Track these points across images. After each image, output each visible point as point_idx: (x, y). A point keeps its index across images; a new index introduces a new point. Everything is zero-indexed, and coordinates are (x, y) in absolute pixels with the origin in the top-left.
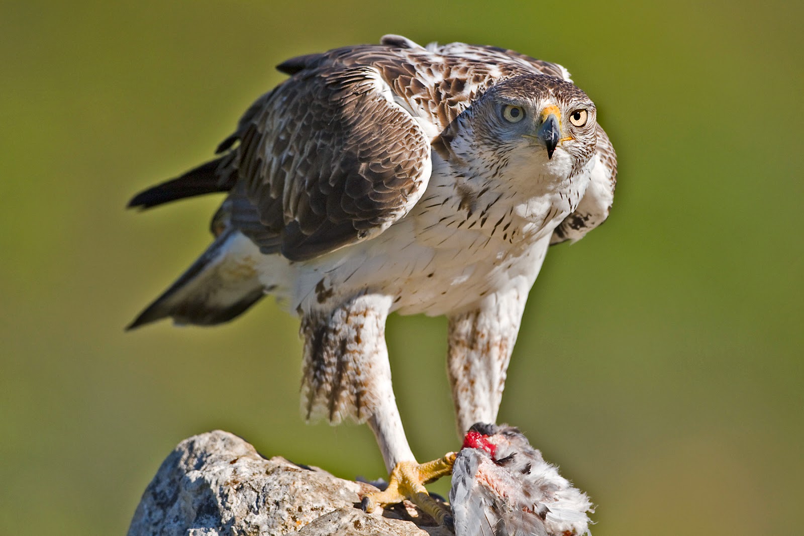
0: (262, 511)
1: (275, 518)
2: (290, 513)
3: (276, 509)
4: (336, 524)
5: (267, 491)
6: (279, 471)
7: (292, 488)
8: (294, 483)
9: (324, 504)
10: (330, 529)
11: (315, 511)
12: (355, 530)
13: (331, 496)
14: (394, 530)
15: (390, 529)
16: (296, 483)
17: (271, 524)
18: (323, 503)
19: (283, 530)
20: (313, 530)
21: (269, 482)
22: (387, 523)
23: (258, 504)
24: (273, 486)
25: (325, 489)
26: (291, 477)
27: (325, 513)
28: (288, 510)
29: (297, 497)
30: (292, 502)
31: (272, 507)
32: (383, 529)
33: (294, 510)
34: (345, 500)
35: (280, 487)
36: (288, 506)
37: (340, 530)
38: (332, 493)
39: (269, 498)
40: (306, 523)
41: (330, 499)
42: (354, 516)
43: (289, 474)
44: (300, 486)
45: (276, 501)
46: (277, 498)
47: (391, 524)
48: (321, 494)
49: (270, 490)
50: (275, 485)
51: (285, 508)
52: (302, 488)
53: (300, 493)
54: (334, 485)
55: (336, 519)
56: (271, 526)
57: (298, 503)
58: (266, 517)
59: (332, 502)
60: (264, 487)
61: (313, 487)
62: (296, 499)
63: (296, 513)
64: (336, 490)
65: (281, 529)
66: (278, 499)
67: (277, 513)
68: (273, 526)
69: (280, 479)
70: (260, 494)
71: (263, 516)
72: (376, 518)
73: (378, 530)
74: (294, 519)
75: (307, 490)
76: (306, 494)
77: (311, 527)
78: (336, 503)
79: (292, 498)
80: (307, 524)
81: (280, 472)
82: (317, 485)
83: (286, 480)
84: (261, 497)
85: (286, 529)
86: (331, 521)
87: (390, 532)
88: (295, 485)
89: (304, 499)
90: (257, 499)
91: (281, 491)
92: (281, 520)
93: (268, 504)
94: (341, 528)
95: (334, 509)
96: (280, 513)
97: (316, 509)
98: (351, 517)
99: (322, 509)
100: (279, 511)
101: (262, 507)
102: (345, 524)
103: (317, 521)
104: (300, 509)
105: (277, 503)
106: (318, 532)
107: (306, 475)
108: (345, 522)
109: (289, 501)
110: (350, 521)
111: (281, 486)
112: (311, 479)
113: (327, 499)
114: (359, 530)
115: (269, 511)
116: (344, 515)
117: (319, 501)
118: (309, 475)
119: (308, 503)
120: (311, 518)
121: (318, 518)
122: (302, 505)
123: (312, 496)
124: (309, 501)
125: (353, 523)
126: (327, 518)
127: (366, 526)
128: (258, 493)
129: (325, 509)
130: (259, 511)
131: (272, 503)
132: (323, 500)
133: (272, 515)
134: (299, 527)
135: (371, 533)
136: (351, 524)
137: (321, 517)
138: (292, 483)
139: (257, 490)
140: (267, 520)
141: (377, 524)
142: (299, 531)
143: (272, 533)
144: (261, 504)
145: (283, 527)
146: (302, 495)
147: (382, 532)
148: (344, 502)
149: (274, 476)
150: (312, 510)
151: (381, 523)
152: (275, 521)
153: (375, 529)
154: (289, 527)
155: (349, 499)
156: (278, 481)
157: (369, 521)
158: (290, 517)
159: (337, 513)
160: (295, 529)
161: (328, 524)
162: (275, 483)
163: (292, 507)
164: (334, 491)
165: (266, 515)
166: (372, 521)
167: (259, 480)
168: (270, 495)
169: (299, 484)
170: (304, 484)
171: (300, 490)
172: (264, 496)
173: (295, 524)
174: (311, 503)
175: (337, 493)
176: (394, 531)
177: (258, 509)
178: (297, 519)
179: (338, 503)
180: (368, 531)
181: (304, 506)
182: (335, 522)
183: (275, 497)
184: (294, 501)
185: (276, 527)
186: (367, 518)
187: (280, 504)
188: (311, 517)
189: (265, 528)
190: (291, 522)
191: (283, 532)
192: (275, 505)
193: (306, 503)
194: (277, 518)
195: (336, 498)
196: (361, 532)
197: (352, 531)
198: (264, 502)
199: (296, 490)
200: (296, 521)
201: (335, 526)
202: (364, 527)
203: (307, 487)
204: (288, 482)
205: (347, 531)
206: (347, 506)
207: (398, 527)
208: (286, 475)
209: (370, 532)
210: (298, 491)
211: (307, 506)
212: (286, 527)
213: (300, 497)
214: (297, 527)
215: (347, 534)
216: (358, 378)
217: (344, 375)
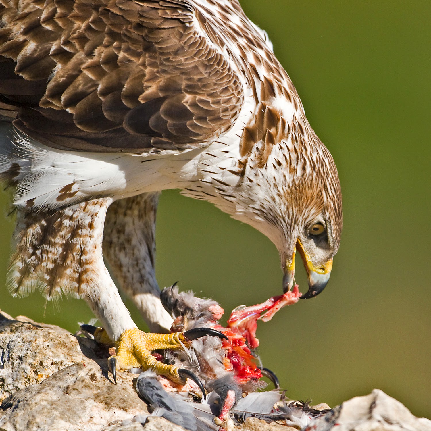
0: (7, 366)
1: (18, 372)
2: (32, 367)
3: (19, 364)
4: (74, 377)
5: (12, 347)
6: (22, 329)
7: (34, 344)
8: (36, 340)
9: (63, 359)
10: (69, 381)
11: (55, 366)
12: (91, 382)
13: (70, 351)
14: (127, 382)
15: (123, 382)
16: (38, 340)
17: (15, 377)
18: (62, 358)
19: (26, 382)
20: (53, 382)
21: (13, 339)
22: (120, 376)
23: (4, 359)
24: (17, 342)
25: (64, 345)
26: (33, 334)
27: (64, 367)
28: (30, 364)
29: (39, 353)
30: (34, 357)
31: (16, 362)
33: (36, 364)
35: (23, 344)
36: (30, 361)
37: (77, 383)
38: (71, 349)
39: (13, 354)
40: (46, 376)
41: (68, 354)
42: (90, 370)
43: (31, 332)
44: (41, 343)
45: (19, 356)
46: (21, 354)
47: (124, 377)
48: (60, 350)
49: (15, 346)
50: (19, 342)
51: (28, 363)
52: (43, 344)
53: (41, 349)
54: (72, 341)
55: (74, 372)
56: (15, 379)
57: (39, 358)
58: (10, 370)
59: (70, 357)
60: (9, 344)
61: (53, 344)
62: (38, 355)
63: (38, 367)
64: (74, 346)
65: (24, 382)
66: (22, 354)
67: (20, 367)
68: (16, 379)
69: (23, 336)
70: (5, 350)
71: (8, 369)
74: (36, 372)
75: (48, 346)
76: (47, 350)
77: (51, 380)
78: (73, 358)
79: (34, 354)
80: (48, 377)
81: (23, 330)
82: (57, 342)
83: (28, 337)
84: (6, 353)
85: (29, 382)
86: (70, 374)
87: (123, 384)
88: (37, 342)
89: (45, 355)
90: (3, 355)
91: (24, 348)
92: (24, 374)
93: (13, 359)
94: (79, 380)
95: (72, 364)
96: (23, 367)
97: (56, 363)
98: (88, 371)
99: (62, 363)
100: (22, 365)
101: (7, 362)
102: (82, 377)
103: (56, 375)
104: (41, 364)
105: (20, 358)
106: (58, 384)
107: (47, 333)
108: (83, 375)
109: (31, 356)
110: (87, 374)
111: (24, 342)
112: (51, 336)
113: (66, 355)
114: (95, 382)
115: (13, 366)
116: (81, 369)
117: (58, 356)
118: (49, 333)
119: (48, 358)
120: (51, 372)
121: (58, 372)
122: (44, 360)
123: (53, 352)
124: (50, 356)
125: (90, 376)
126: (66, 372)
127: (102, 379)
128: (4, 349)
129: (64, 363)
130: (4, 365)
131: (16, 358)
132: (62, 356)
133: (16, 369)
134: (41, 380)
135: (106, 385)
136: (87, 378)
137: (60, 371)
138: (34, 340)
139: (2, 347)
140: (12, 374)
142: (41, 383)
143: (16, 385)
144: (6, 359)
145: (26, 380)
146: (43, 351)
149: (18, 334)
150: (52, 364)
152: (19, 374)
154: (31, 380)
156: (21, 338)
157: (104, 374)
158: (32, 371)
159: (74, 367)
160: (37, 382)
161: (67, 377)
162: (19, 340)
163: (34, 362)
164: (72, 347)
165: (11, 369)
167: (4, 338)
168: (14, 351)
169: (40, 341)
170: (45, 341)
171: (42, 346)
172: (9, 352)
173: (37, 377)
174: (52, 358)
175: (74, 349)
176: (126, 383)
177: (4, 363)
178: (39, 373)
179: (76, 358)
180: (103, 383)
181: (45, 361)
182: (73, 375)
183: (19, 352)
184: (36, 356)
185: (20, 380)
187: (24, 359)
188: (52, 371)
189: (9, 380)
190: (33, 375)
191: (26, 384)
192: (18, 360)
193: (47, 358)
194: (20, 372)
195: (74, 353)
196: (97, 384)
197: (89, 383)
198: (9, 357)
199: (38, 347)
200: (38, 374)
201: (73, 379)
202: (99, 379)
203: (47, 343)
204: (30, 340)
205: (84, 383)
206: (84, 360)
208: (29, 333)
210: (39, 348)
211: (48, 361)
212: (29, 380)
213: (41, 353)
214: (39, 380)
215: (84, 386)
216: (84, 257)
217: (70, 255)
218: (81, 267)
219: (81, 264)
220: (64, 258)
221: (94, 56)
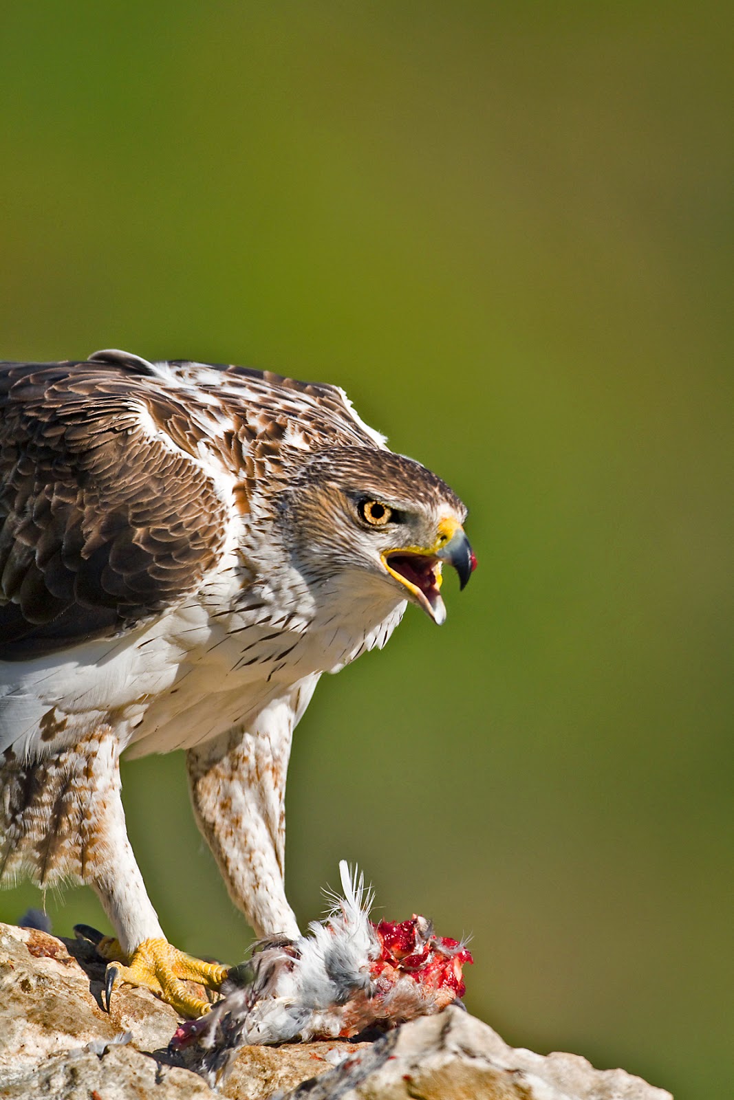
12: (23, 993)
14: (76, 992)
15: (70, 992)
22: (66, 984)
32: (61, 992)
34: (9, 953)
42: (21, 974)
47: (72, 985)
72: (51, 977)
73: (54, 994)
87: (70, 996)
94: (4, 990)
98: (17, 975)
102: (9, 985)
108: (10, 982)
110: (16, 981)
114: (28, 993)
116: (8, 973)
125: (20, 984)
127: (38, 988)
135: (45, 996)
136: (18, 985)
141: (52, 984)
147: (59, 995)
148: (8, 955)
151: (58, 984)
153: (49, 991)
155: (13, 951)
157: (42, 980)
166: (46, 980)
176: (75, 994)
180: (40, 994)
186: (39, 976)
196: (31, 995)
197: (18, 994)
202: (34, 989)
205: (11, 995)
206: (12, 960)
207: (81, 989)
209: (43, 995)
215: (12, 998)
216: (86, 823)
217: (64, 819)
218: (82, 838)
219: (82, 832)
220: (57, 824)
221: (26, 512)
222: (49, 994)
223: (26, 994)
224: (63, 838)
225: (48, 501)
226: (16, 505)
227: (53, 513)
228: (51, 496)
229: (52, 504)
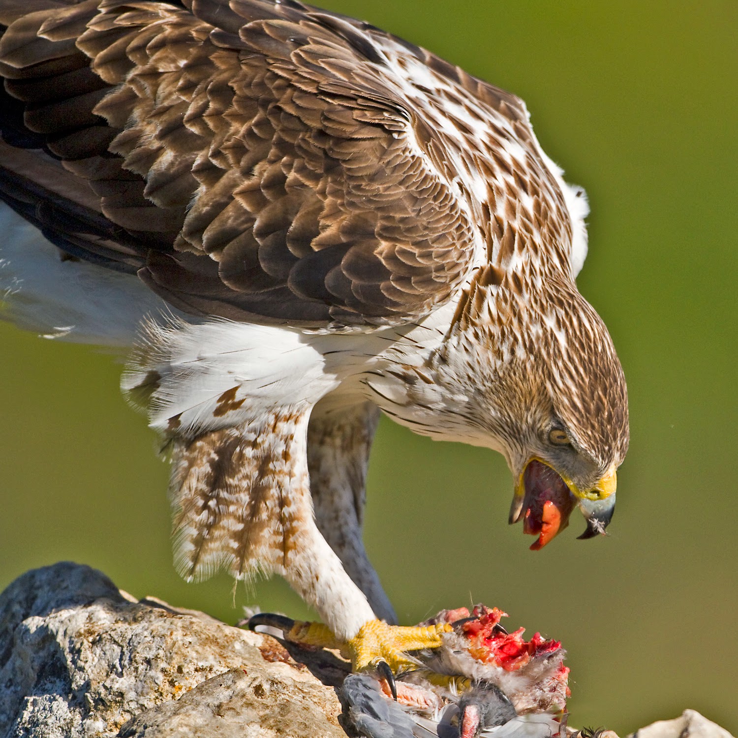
0: (128, 673)
1: (145, 682)
2: (165, 675)
3: (146, 670)
4: (229, 690)
5: (135, 644)
6: (151, 616)
7: (169, 640)
8: (171, 634)
9: (214, 663)
10: (221, 697)
11: (200, 673)
12: (256, 698)
13: (223, 651)
14: (309, 697)
15: (304, 697)
16: (175, 633)
17: (140, 690)
18: (211, 661)
19: (157, 698)
20: (198, 698)
21: (137, 632)
22: (300, 689)
23: (123, 662)
24: (143, 637)
25: (214, 641)
26: (167, 625)
27: (214, 675)
28: (163, 671)
29: (176, 653)
30: (169, 660)
31: (141, 667)
32: (295, 697)
33: (172, 671)
34: (242, 658)
35: (152, 639)
36: (163, 665)
37: (235, 699)
38: (224, 647)
39: (137, 655)
40: (187, 689)
41: (221, 655)
42: (255, 679)
43: (165, 621)
44: (179, 638)
45: (146, 658)
46: (148, 654)
47: (305, 690)
48: (208, 649)
49: (139, 643)
50: (145, 637)
51: (159, 669)
52: (182, 640)
53: (179, 648)
54: (226, 636)
55: (230, 683)
56: (140, 693)
57: (176, 661)
58: (133, 680)
59: (224, 659)
60: (130, 639)
61: (198, 639)
62: (174, 656)
63: (175, 675)
64: (230, 643)
65: (154, 697)
66: (150, 655)
67: (148, 674)
68: (142, 692)
69: (152, 628)
70: (125, 649)
71: (129, 678)
72: (285, 681)
73: (288, 699)
74: (172, 683)
75: (190, 643)
76: (189, 649)
77: (195, 694)
78: (229, 661)
79: (169, 655)
80: (190, 690)
81: (153, 618)
82: (203, 636)
83: (160, 629)
84: (126, 653)
85: (161, 698)
86: (223, 686)
87: (304, 701)
88: (174, 637)
89: (186, 656)
90: (121, 656)
91: (154, 645)
92: (153, 685)
93: (136, 662)
94: (237, 695)
95: (226, 670)
96: (152, 675)
97: (202, 669)
98: (250, 680)
99: (211, 669)
100: (151, 672)
101: (128, 667)
102: (242, 690)
103: (203, 686)
104: (180, 670)
105: (148, 662)
106: (205, 701)
107: (188, 623)
108: (243, 687)
109: (164, 658)
110: (249, 686)
111: (153, 637)
112: (195, 627)
113: (217, 656)
114: (262, 698)
115: (137, 672)
116: (241, 678)
117: (206, 659)
118: (192, 623)
119: (191, 661)
120: (194, 682)
121: (205, 682)
122: (183, 664)
123: (197, 652)
124: (193, 658)
125: (253, 689)
126: (217, 682)
127: (271, 693)
128: (122, 647)
129: (214, 669)
130: (124, 672)
131: (141, 661)
132: (211, 657)
133: (142, 678)
134: (179, 694)
135: (278, 702)
136: (250, 691)
137: (208, 681)
138: (169, 633)
139: (121, 644)
140: (135, 685)
141: (286, 689)
142: (179, 700)
143: (140, 702)
144: (126, 663)
145: (157, 694)
146: (183, 650)
147: (293, 701)
148: (241, 660)
149: (144, 624)
150: (196, 670)
151: (291, 689)
152: (146, 686)
153: (283, 696)
154: (165, 694)
155: (247, 656)
156: (149, 631)
157: (275, 685)
158: (166, 681)
159: (230, 675)
160: (173, 697)
161: (219, 690)
162: (146, 633)
163: (169, 667)
164: (227, 644)
165: (134, 678)
166: (279, 685)
167: (123, 630)
168: (139, 650)
169: (178, 635)
170: (186, 635)
171: (181, 643)
172: (131, 652)
173: (174, 690)
174: (195, 661)
175: (230, 648)
176: (309, 699)
177: (122, 669)
178: (176, 684)
179: (233, 661)
180: (273, 699)
181: (186, 665)
182: (228, 687)
183: (145, 653)
184: (171, 658)
185: (147, 694)
186: (272, 681)
187: (153, 662)
188: (195, 680)
189: (131, 695)
190: (167, 687)
191: (157, 700)
192: (145, 664)
193: (188, 661)
194: (148, 682)
195: (230, 654)
196: (265, 701)
197: (252, 699)
198: (131, 660)
199: (174, 644)
200: (174, 686)
201: (229, 693)
202: (268, 694)
203: (189, 639)
204: (163, 633)
205: (244, 700)
206: (245, 665)
207: (315, 694)
208: (161, 623)
209: (276, 701)
210: (177, 645)
211: (190, 666)
212: (161, 694)
213: (180, 653)
214: (176, 695)
215: (245, 703)
216: (286, 510)
217: (263, 505)
218: (283, 525)
219: (282, 520)
220: (254, 510)
221: (254, 175)
222: (283, 699)
223: (260, 699)
224: (261, 525)
225: (284, 175)
226: (242, 163)
227: (287, 189)
228: (289, 171)
229: (288, 180)
